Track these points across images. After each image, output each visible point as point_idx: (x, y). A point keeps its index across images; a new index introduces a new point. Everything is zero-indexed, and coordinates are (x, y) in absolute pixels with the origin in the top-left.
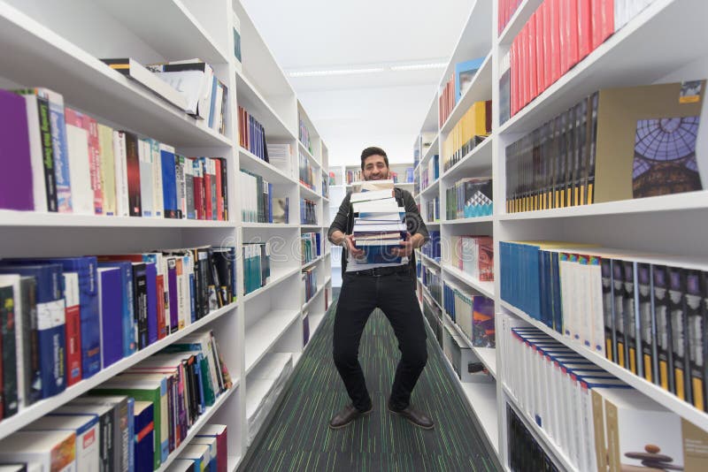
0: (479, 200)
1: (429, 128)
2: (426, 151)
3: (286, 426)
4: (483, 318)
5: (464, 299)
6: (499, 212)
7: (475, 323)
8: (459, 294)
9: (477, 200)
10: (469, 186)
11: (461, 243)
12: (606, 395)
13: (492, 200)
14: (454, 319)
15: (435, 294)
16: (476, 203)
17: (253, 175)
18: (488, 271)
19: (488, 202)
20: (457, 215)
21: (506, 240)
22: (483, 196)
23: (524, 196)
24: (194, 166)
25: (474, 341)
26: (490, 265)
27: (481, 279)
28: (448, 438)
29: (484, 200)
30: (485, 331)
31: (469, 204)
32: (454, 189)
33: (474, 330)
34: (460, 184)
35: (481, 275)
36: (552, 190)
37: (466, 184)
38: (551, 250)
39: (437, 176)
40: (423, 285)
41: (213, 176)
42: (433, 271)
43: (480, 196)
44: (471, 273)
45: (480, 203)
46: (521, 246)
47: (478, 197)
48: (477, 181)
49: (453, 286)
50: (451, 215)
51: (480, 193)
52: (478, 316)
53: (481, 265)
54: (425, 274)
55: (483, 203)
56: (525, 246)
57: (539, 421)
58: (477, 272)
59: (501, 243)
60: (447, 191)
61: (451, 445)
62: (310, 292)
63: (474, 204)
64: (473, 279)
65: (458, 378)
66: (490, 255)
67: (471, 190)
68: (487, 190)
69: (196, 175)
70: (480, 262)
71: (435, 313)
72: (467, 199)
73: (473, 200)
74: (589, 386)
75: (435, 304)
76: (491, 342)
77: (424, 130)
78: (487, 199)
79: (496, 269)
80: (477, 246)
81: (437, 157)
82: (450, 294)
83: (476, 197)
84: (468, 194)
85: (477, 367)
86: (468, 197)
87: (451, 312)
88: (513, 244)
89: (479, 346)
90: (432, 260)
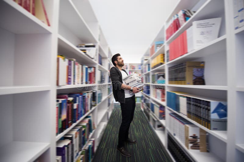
1: (147, 55)
2: (145, 62)
3: (106, 142)
4: (162, 112)
5: (156, 106)
6: (167, 83)
7: (160, 113)
10: (159, 75)
11: (156, 91)
12: (187, 125)
14: (153, 112)
15: (148, 105)
17: (100, 71)
18: (164, 99)
20: (156, 82)
25: (160, 118)
26: (164, 97)
28: (152, 145)
30: (162, 115)
32: (154, 75)
33: (160, 115)
34: (156, 74)
35: (162, 100)
38: (178, 94)
39: (149, 70)
41: (93, 72)
42: (147, 98)
44: (159, 99)
46: (172, 93)
47: (161, 78)
48: (161, 73)
49: (154, 103)
57: (175, 135)
59: (167, 92)
60: (152, 75)
61: (152, 146)
62: (109, 104)
64: (159, 101)
65: (154, 129)
68: (164, 76)
69: (90, 72)
70: (161, 96)
71: (148, 111)
74: (184, 124)
75: (147, 109)
76: (164, 118)
78: (163, 79)
79: (166, 98)
80: (161, 92)
81: (149, 65)
82: (152, 105)
84: (159, 77)
85: (160, 126)
87: (153, 110)
88: (170, 92)
90: (147, 95)
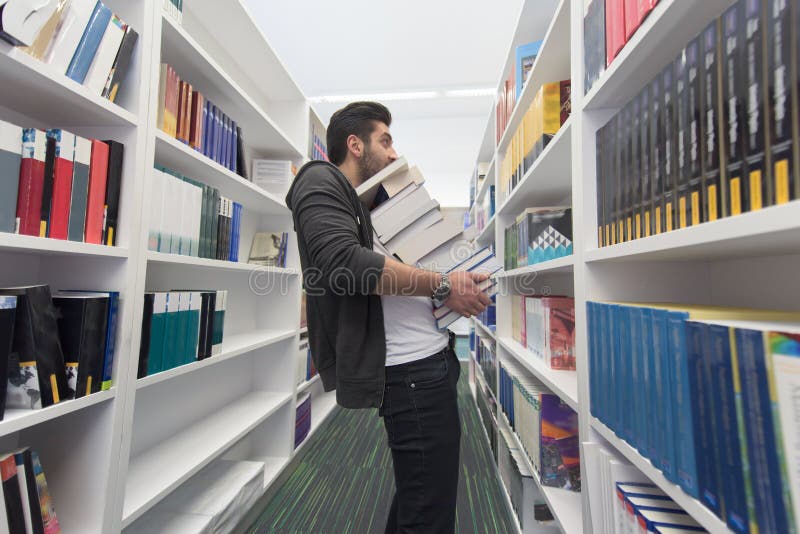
0: (552, 240)
1: (485, 157)
2: (481, 183)
4: (558, 435)
5: (528, 396)
6: (585, 248)
7: (544, 441)
8: (520, 386)
9: (548, 240)
10: (535, 219)
11: (523, 307)
13: (571, 239)
14: (512, 424)
15: (490, 376)
16: (546, 245)
17: (195, 183)
18: (566, 353)
19: (564, 243)
20: (519, 263)
21: (599, 298)
22: (557, 234)
23: (638, 211)
24: (25, 139)
25: (542, 474)
26: (569, 342)
27: (553, 365)
29: (558, 239)
30: (562, 459)
31: (535, 245)
32: (515, 227)
33: (542, 455)
34: (522, 218)
35: (553, 359)
36: (717, 181)
37: (530, 216)
38: (732, 324)
39: (493, 212)
40: (477, 363)
41: (80, 166)
42: (487, 344)
43: (553, 235)
45: (553, 244)
46: (635, 310)
47: (550, 235)
48: (547, 212)
49: (512, 371)
50: (510, 264)
51: (551, 229)
52: (548, 430)
53: (554, 342)
54: (478, 347)
55: (557, 244)
56: (646, 311)
58: (547, 352)
59: (590, 305)
60: (506, 231)
63: (542, 245)
64: (539, 363)
65: (518, 526)
66: (570, 326)
67: (538, 225)
68: (564, 225)
69: (27, 155)
70: (552, 337)
71: (489, 407)
72: (532, 237)
73: (541, 240)
75: (488, 392)
76: (572, 481)
77: (480, 160)
78: (563, 238)
79: (581, 350)
80: (548, 310)
81: (493, 188)
82: (507, 382)
83: (546, 235)
84: (535, 230)
86: (533, 236)
87: (509, 411)
88: (613, 307)
89: (551, 484)
90: (487, 329)
